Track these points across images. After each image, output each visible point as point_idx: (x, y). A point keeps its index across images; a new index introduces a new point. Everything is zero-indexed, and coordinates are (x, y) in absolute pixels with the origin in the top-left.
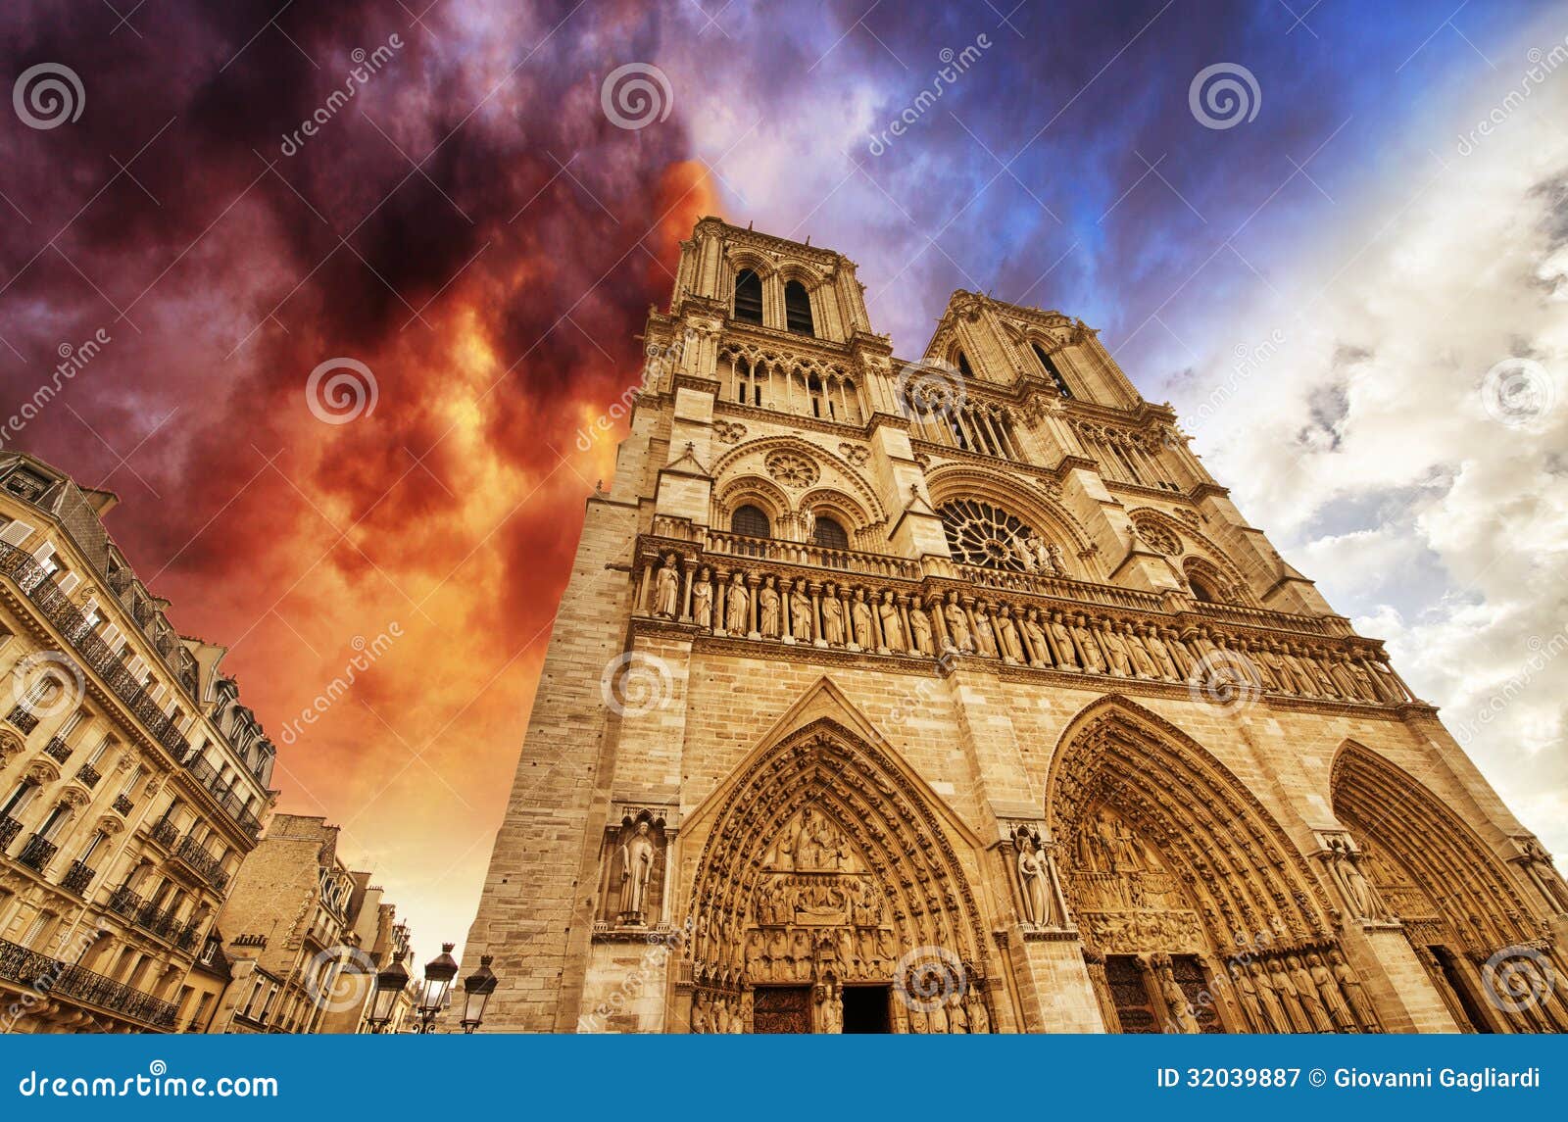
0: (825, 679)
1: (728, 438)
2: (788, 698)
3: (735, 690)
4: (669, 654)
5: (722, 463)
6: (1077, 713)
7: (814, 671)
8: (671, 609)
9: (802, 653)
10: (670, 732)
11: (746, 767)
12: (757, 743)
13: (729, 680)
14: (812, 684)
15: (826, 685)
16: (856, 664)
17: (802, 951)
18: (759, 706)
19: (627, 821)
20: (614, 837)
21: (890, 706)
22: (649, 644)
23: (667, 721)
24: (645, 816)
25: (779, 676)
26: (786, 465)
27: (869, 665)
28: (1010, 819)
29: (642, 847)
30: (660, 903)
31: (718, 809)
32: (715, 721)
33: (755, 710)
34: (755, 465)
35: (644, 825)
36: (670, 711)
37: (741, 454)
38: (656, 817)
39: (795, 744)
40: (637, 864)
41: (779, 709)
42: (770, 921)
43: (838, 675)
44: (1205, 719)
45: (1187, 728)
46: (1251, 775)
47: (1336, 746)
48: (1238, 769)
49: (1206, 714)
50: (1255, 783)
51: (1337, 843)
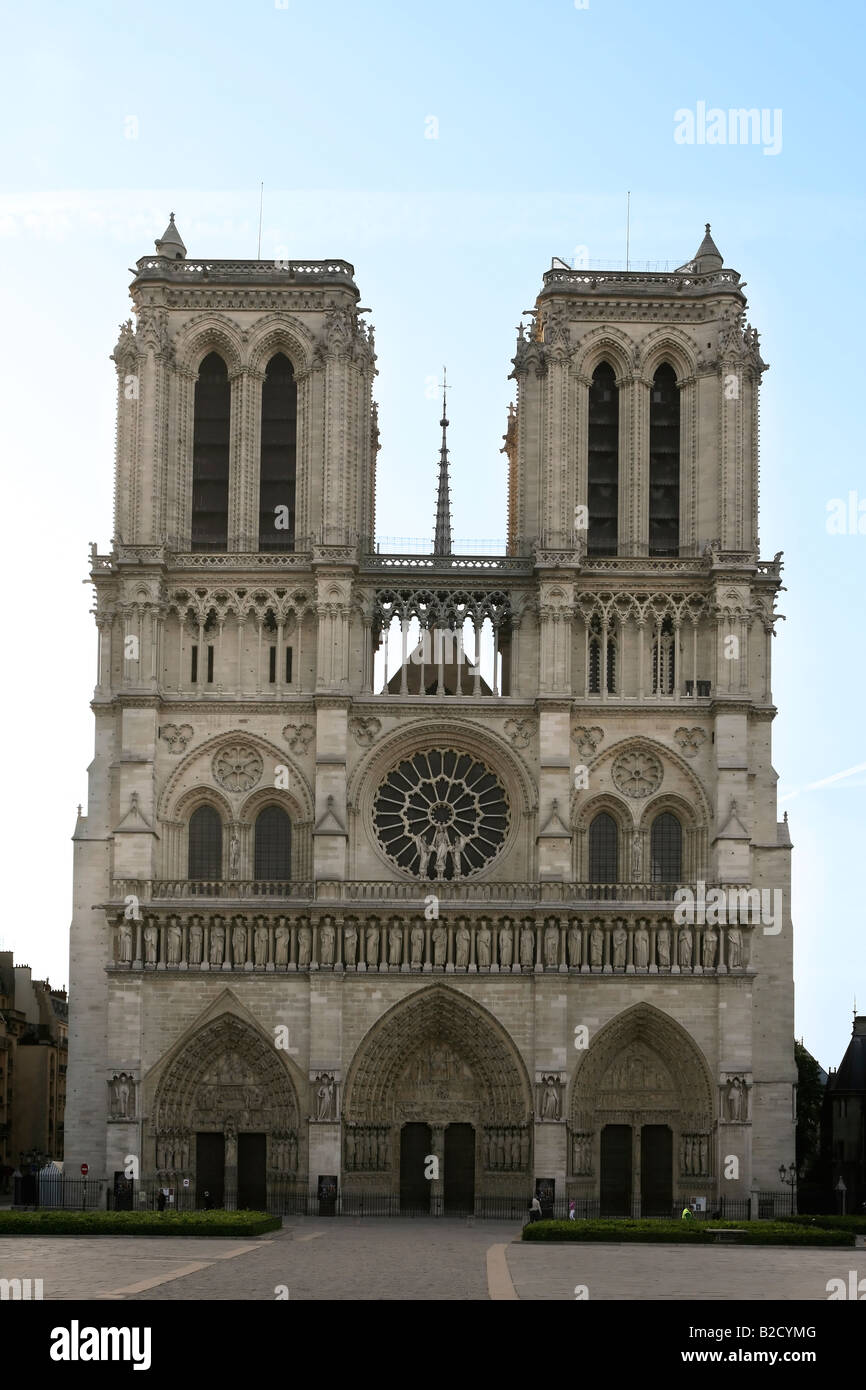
0: (227, 989)
1: (177, 746)
2: (203, 1005)
3: (172, 1002)
4: (129, 988)
5: (172, 780)
6: (400, 999)
7: (221, 985)
8: (128, 956)
9: (211, 975)
10: (133, 1033)
11: (180, 1043)
12: (183, 1032)
13: (168, 996)
14: (218, 994)
15: (228, 992)
16: (248, 978)
17: (220, 1119)
18: (185, 1010)
19: (115, 1077)
20: (111, 1084)
21: (267, 1004)
22: (117, 984)
23: (131, 1028)
24: (124, 1074)
25: (198, 990)
26: (233, 761)
27: (257, 978)
28: (318, 1071)
29: (124, 1088)
30: (134, 1108)
31: (165, 1065)
32: (159, 1021)
33: (184, 1012)
34: (201, 773)
35: (123, 1078)
36: (132, 1022)
37: (189, 764)
38: (129, 1075)
39: (211, 1026)
40: (122, 1095)
41: (196, 1011)
42: (204, 1107)
43: (236, 986)
44: (510, 996)
45: (489, 1004)
46: (524, 1034)
47: (625, 1008)
48: (516, 1030)
49: (513, 992)
50: (524, 1039)
51: (551, 1078)
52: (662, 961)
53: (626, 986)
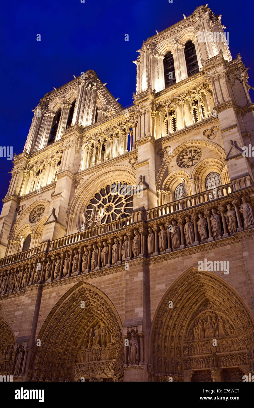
0: (1, 304)
1: (21, 212)
16: (9, 297)
21: (13, 309)
27: (12, 296)
28: (19, 343)
34: (26, 219)
43: (4, 303)
44: (115, 281)
45: (104, 288)
46: (122, 304)
47: (181, 273)
48: (118, 302)
49: (117, 278)
50: (122, 307)
51: (133, 331)
52: (202, 238)
53: (180, 258)
